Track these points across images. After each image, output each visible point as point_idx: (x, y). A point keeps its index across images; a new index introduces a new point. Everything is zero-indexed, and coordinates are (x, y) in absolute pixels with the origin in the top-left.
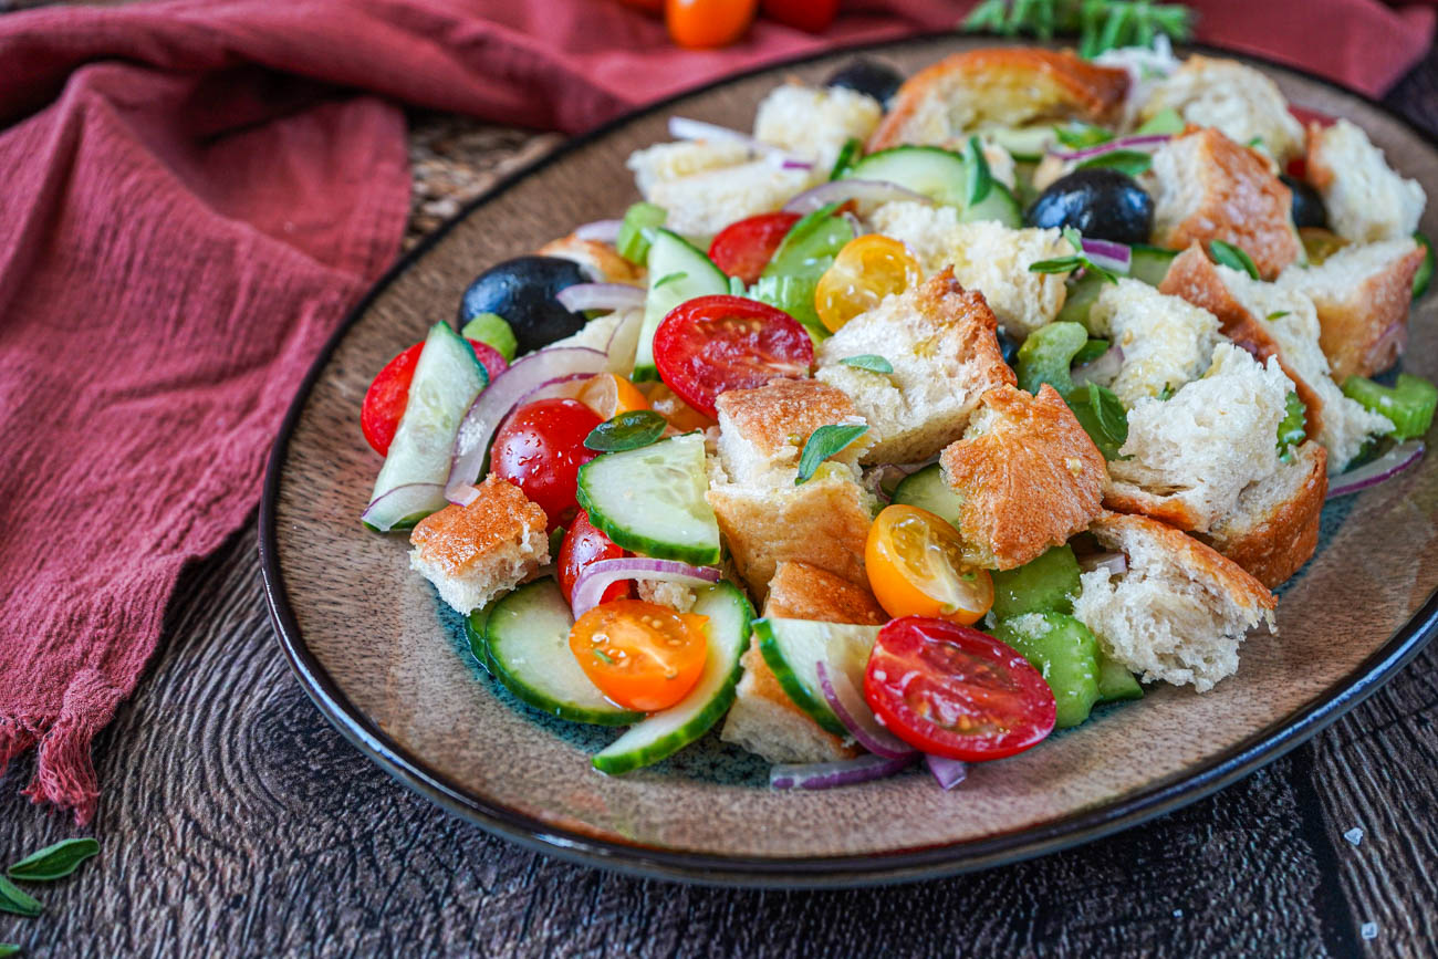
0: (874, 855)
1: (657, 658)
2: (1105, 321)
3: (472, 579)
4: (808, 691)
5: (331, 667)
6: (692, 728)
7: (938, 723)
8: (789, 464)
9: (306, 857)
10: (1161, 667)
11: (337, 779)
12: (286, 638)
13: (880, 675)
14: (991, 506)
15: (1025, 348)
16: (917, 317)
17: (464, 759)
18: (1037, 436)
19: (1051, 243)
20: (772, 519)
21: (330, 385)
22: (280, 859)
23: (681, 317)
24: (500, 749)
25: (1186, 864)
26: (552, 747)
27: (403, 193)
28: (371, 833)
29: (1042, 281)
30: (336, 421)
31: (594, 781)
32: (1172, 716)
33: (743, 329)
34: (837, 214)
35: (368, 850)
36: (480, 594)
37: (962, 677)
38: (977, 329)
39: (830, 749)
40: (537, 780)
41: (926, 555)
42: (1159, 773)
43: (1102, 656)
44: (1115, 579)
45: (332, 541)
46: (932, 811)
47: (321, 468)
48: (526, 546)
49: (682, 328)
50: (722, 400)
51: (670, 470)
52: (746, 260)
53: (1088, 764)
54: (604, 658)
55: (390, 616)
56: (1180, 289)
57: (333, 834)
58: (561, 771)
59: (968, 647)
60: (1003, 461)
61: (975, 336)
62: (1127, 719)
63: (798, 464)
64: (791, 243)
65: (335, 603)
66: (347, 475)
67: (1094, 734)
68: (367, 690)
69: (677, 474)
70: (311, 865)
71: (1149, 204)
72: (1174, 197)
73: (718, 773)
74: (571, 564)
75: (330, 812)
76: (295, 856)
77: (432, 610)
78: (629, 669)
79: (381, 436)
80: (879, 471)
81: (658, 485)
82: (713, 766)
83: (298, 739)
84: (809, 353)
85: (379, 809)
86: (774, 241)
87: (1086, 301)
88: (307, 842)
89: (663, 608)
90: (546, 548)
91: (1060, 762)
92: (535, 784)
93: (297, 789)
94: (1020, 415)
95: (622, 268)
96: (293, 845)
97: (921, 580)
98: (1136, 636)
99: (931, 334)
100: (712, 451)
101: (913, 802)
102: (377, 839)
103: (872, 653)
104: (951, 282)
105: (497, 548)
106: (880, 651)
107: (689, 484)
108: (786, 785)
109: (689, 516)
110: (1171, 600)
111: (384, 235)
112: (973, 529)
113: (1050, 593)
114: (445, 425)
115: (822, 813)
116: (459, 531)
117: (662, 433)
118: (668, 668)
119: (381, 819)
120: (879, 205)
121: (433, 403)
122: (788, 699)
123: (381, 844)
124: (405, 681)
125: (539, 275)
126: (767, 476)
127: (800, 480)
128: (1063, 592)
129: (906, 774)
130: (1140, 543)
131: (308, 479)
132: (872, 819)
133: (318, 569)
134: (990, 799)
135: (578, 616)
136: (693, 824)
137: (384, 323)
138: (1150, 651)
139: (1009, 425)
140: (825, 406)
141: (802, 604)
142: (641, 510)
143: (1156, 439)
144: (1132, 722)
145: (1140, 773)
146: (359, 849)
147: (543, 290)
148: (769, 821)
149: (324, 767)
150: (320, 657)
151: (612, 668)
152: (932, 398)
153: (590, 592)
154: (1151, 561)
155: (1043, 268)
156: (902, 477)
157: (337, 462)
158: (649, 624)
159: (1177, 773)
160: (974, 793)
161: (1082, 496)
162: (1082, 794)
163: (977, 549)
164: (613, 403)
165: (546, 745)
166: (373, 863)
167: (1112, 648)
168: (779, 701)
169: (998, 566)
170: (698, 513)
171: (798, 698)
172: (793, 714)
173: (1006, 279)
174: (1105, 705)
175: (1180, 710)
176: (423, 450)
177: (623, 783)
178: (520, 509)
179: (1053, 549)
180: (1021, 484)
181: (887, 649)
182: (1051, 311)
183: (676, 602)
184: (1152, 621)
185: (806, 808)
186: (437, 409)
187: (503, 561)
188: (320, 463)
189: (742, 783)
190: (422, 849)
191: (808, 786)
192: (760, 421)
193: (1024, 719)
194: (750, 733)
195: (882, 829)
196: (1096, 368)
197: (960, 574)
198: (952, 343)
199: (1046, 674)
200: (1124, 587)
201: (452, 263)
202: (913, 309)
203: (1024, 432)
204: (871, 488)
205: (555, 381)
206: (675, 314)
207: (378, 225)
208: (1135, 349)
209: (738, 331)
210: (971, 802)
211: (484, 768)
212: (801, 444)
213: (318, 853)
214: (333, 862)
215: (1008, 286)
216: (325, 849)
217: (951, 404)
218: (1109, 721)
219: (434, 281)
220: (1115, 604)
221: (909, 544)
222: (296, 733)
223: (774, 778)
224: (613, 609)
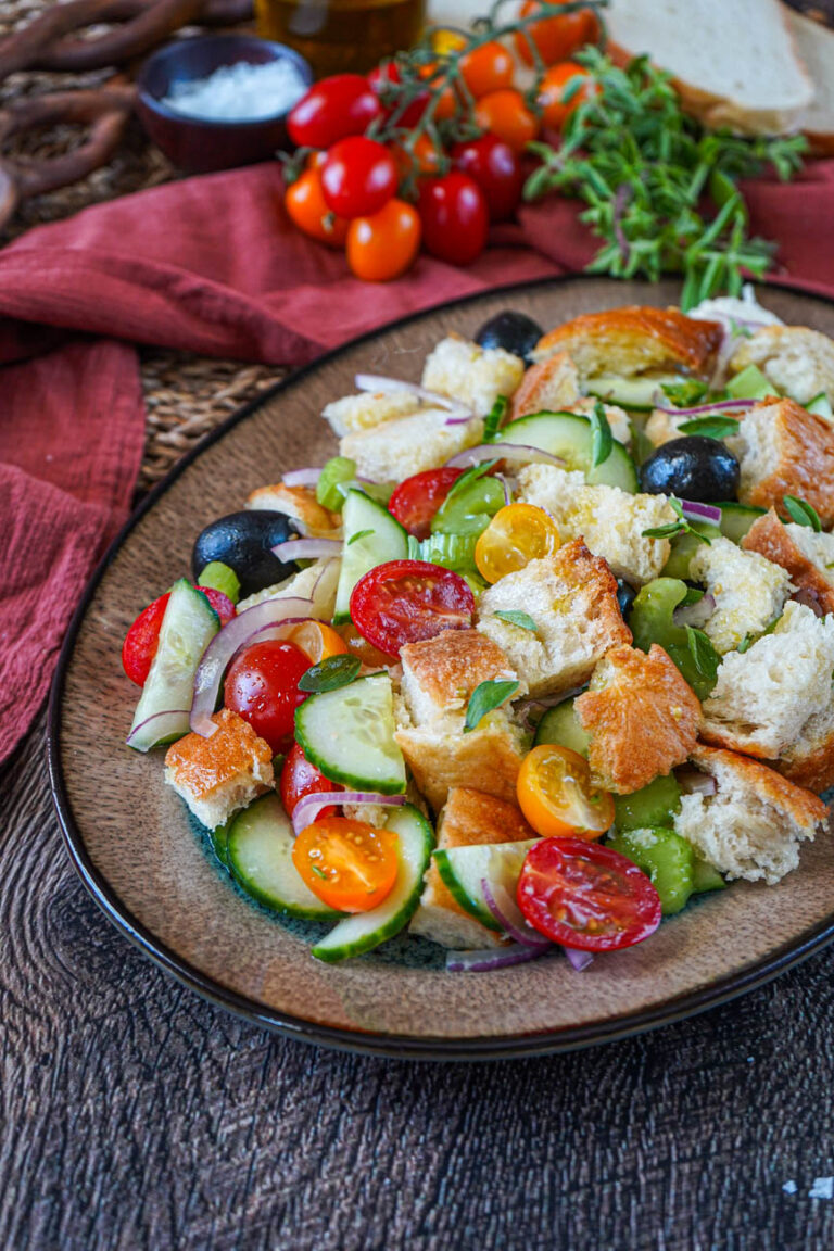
0: (526, 1035)
1: (361, 875)
2: (701, 571)
3: (215, 801)
4: (474, 903)
5: (111, 878)
6: (388, 929)
7: (572, 926)
8: (458, 712)
9: (95, 1021)
10: (740, 869)
11: (115, 953)
12: (75, 854)
13: (529, 890)
14: (613, 745)
15: (638, 599)
16: (555, 579)
17: (216, 954)
18: (648, 688)
19: (659, 509)
20: (446, 758)
21: (94, 620)
22: (76, 1023)
23: (371, 581)
24: (242, 943)
25: (757, 1018)
26: (280, 938)
27: (139, 424)
28: (143, 1000)
29: (652, 543)
30: (101, 653)
31: (314, 968)
32: (749, 906)
33: (419, 587)
34: (490, 473)
35: (142, 1014)
36: (222, 814)
37: (590, 887)
38: (602, 592)
39: (490, 940)
40: (271, 970)
41: (563, 787)
42: (737, 962)
43: (696, 859)
44: (707, 801)
45: (104, 761)
46: (568, 992)
47: (90, 696)
48: (257, 775)
49: (374, 590)
50: (404, 652)
51: (366, 711)
52: (419, 509)
53: (685, 950)
54: (319, 874)
55: (152, 826)
56: (758, 546)
57: (114, 1001)
58: (289, 961)
59: (596, 859)
60: (621, 709)
61: (600, 598)
62: (714, 907)
63: (465, 712)
64: (454, 497)
65: (110, 819)
66: (112, 700)
67: (690, 921)
68: (138, 897)
69: (372, 716)
70: (100, 1027)
71: (736, 466)
72: (755, 456)
73: (406, 957)
74: (291, 789)
75: (111, 982)
76: (87, 1020)
77: (183, 818)
78: (339, 884)
79: (139, 672)
80: (527, 709)
81: (358, 726)
82: (403, 951)
83: (83, 919)
84: (472, 605)
85: (148, 979)
86: (442, 493)
87: (685, 553)
88: (95, 1008)
89: (362, 825)
90: (271, 776)
91: (663, 946)
92: (270, 973)
93: (85, 962)
94: (635, 670)
95: (321, 516)
96: (85, 1010)
97: (559, 810)
98: (722, 846)
99: (566, 593)
100: (397, 690)
101: (554, 983)
102: (149, 1004)
103: (522, 870)
104: (581, 549)
105: (234, 777)
106: (528, 869)
107: (381, 725)
108: (458, 969)
109: (382, 754)
110: (749, 821)
111: (126, 464)
112: (599, 762)
113: (658, 809)
114: (187, 663)
115: (485, 994)
116: (205, 762)
117: (357, 673)
118: (369, 884)
119: (150, 987)
120: (525, 464)
121: (177, 644)
122: (459, 907)
123: (152, 1008)
124: (167, 886)
125: (257, 530)
126: (441, 722)
127: (467, 728)
128: (667, 810)
129: (548, 956)
130: (726, 774)
131: (82, 707)
132: (524, 999)
133: (96, 788)
134: (611, 981)
135: (298, 831)
136: (390, 1006)
137: (133, 560)
138: (732, 859)
139: (627, 680)
140: (485, 662)
141: (471, 827)
142: (345, 750)
143: (739, 688)
144: (718, 910)
145: (723, 960)
146: (135, 1013)
147: (261, 542)
148: (447, 1002)
149: (105, 943)
150: (102, 871)
151: (326, 883)
152: (567, 651)
153: (307, 814)
154: (733, 788)
155: (653, 534)
156: (544, 710)
157: (103, 689)
158: (352, 841)
159: (751, 962)
160: (599, 975)
161: (682, 736)
162: (680, 979)
163: (602, 778)
164: (319, 646)
165: (276, 937)
166: (146, 1025)
167: (704, 855)
168: (453, 908)
169: (617, 791)
170: (390, 750)
171: (467, 906)
172: (463, 917)
173: (624, 541)
174: (699, 896)
175: (755, 901)
176: (171, 683)
177: (336, 969)
178: (251, 743)
179: (660, 777)
180: (636, 729)
181: (534, 867)
182: (659, 565)
183: (373, 821)
184: (734, 836)
185: (473, 989)
186: (181, 650)
187: (239, 787)
188: (90, 691)
189: (425, 967)
190: (183, 1012)
191: (474, 969)
192: (435, 678)
193: (638, 918)
194: (431, 928)
195: (531, 1010)
196: (693, 611)
197: (589, 798)
198: (582, 603)
199: (654, 877)
200: (713, 809)
201: (184, 503)
202: (552, 572)
203: (638, 685)
204: (521, 722)
205: (272, 625)
206: (366, 579)
207: (121, 455)
208: (724, 599)
209: (416, 590)
210: (596, 984)
211: (231, 962)
212: (467, 696)
213: (104, 1017)
214: (116, 1025)
215: (626, 548)
216: (109, 1013)
217: (580, 656)
218: (701, 909)
219: (170, 519)
220: (706, 822)
221: (551, 780)
222: (81, 914)
223: (450, 963)
224: (324, 827)
